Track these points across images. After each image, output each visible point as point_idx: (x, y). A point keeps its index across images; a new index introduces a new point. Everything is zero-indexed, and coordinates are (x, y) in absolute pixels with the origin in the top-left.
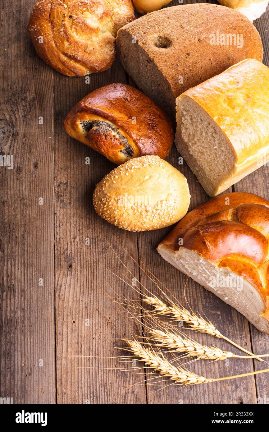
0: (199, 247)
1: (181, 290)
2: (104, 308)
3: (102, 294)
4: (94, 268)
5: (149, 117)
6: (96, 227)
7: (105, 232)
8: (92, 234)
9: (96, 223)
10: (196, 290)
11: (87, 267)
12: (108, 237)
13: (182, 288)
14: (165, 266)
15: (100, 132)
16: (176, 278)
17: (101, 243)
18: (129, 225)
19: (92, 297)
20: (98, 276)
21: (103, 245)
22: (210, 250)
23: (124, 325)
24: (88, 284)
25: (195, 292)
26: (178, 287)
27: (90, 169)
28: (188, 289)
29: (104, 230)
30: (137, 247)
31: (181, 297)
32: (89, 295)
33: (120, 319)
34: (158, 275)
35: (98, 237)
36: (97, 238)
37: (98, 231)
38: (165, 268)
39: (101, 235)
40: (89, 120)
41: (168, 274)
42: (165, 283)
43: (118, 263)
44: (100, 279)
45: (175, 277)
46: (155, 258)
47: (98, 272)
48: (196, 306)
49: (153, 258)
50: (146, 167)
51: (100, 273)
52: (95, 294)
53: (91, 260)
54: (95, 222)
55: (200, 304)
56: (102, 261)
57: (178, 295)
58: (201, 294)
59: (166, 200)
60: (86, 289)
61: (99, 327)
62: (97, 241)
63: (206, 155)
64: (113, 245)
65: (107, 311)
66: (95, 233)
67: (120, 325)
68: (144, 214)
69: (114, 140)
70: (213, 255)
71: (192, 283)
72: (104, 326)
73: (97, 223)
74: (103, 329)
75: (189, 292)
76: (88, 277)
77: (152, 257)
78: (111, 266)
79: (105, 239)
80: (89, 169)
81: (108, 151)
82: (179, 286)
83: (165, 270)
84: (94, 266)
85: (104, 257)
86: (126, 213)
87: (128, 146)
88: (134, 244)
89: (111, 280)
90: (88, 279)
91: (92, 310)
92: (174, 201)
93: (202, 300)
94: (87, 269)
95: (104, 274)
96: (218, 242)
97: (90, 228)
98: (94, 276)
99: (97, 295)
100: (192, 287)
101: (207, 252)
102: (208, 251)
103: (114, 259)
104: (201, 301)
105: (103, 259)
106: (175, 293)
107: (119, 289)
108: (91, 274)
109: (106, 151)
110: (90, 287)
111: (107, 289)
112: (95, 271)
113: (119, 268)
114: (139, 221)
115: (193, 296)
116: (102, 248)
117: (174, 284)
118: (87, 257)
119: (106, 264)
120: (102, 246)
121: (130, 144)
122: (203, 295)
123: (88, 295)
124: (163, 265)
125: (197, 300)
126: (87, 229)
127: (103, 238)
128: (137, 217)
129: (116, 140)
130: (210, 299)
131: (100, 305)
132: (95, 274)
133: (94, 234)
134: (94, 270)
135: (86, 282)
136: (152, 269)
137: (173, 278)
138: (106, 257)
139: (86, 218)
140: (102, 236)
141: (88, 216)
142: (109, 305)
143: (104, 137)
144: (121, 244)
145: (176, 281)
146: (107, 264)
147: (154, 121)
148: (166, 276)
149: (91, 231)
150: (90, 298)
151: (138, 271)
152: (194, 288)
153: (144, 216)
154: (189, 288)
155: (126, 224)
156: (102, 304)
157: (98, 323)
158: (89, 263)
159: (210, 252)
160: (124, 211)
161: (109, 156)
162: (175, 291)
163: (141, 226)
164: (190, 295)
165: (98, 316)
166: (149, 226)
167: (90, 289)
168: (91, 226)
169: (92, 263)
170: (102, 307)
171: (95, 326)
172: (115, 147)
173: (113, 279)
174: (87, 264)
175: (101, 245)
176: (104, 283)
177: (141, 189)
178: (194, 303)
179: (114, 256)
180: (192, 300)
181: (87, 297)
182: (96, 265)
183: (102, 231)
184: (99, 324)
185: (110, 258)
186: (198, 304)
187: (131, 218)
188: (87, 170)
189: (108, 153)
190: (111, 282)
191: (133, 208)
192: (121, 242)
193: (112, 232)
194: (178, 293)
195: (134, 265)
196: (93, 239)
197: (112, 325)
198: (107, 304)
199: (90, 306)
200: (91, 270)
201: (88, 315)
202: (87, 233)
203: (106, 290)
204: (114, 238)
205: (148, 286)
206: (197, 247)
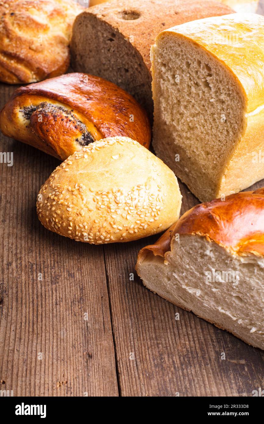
0: (203, 226)
1: (178, 332)
2: (55, 361)
3: (51, 340)
4: (37, 305)
5: (115, 99)
6: (41, 250)
7: (56, 256)
8: (36, 258)
9: (41, 245)
10: (203, 332)
11: (28, 302)
12: (60, 262)
13: (180, 328)
14: (150, 299)
15: (46, 112)
16: (169, 315)
17: (49, 270)
18: (91, 229)
19: (35, 344)
20: (44, 315)
21: (53, 273)
22: (222, 227)
23: (88, 386)
24: (27, 326)
25: (201, 334)
26: (173, 327)
27: (34, 181)
28: (189, 329)
29: (54, 253)
30: (105, 275)
31: (180, 342)
32: (30, 342)
33: (80, 377)
34: (141, 312)
35: (44, 262)
36: (44, 264)
37: (46, 254)
38: (150, 301)
39: (49, 260)
40: (31, 104)
41: (156, 310)
42: (152, 322)
43: (76, 296)
44: (47, 319)
45: (167, 313)
46: (134, 288)
47: (44, 309)
48: (205, 353)
49: (131, 289)
50: (114, 144)
51: (47, 310)
52: (39, 341)
53: (33, 293)
54: (40, 243)
55: (211, 350)
56: (50, 295)
57: (175, 338)
58: (211, 337)
59: (146, 185)
60: (25, 333)
61: (46, 389)
62: (44, 268)
63: (198, 127)
64: (69, 272)
65: (59, 365)
66: (40, 258)
67: (81, 386)
68: (113, 206)
69: (67, 122)
70: (228, 235)
71: (194, 321)
72: (54, 388)
73: (43, 245)
74: (53, 392)
75: (192, 334)
76: (28, 316)
77: (130, 287)
78: (66, 301)
79: (56, 265)
80: (32, 181)
81: (59, 139)
82: (176, 326)
83: (151, 304)
84: (38, 301)
85: (54, 289)
86: (85, 209)
87: (86, 133)
88: (100, 271)
89: (65, 320)
90: (27, 318)
91: (33, 364)
92: (158, 189)
93: (213, 345)
94: (28, 305)
95: (55, 312)
96: (232, 214)
97: (32, 251)
98: (37, 315)
99: (43, 342)
100: (195, 326)
101: (218, 231)
102: (218, 229)
103: (70, 292)
104: (212, 347)
105: (52, 292)
106: (169, 336)
107: (79, 332)
108: (33, 312)
109: (56, 140)
110: (31, 330)
111: (59, 333)
112: (40, 308)
113: (77, 303)
114: (106, 220)
115: (199, 340)
116: (51, 277)
117: (167, 324)
118: (27, 289)
119: (56, 298)
120: (51, 274)
121: (89, 131)
122: (214, 338)
123: (28, 341)
124: (148, 298)
125: (206, 345)
126: (28, 253)
127: (52, 264)
128: (103, 213)
129: (69, 122)
130: (226, 342)
131: (47, 357)
132: (40, 311)
133: (38, 259)
134: (37, 307)
135: (25, 324)
136: (131, 303)
137: (164, 315)
138: (58, 289)
139: (26, 239)
140: (51, 261)
141: (30, 236)
142: (62, 356)
143: (51, 118)
144: (81, 270)
145: (170, 319)
146: (58, 298)
147: (122, 104)
148: (152, 313)
149: (34, 255)
150: (32, 347)
151: (108, 306)
152: (199, 327)
153: (113, 211)
154: (191, 328)
155: (86, 227)
156: (51, 355)
157: (44, 384)
158: (31, 296)
159: (221, 230)
160: (82, 206)
161: (59, 147)
162: (169, 333)
163: (109, 228)
164: (193, 338)
165: (45, 372)
166: (121, 228)
167: (31, 333)
168: (34, 248)
169: (35, 297)
170: (51, 360)
171: (40, 387)
172: (68, 132)
173: (68, 318)
174: (28, 298)
175: (49, 273)
176: (55, 324)
177: (107, 172)
178: (202, 349)
179: (70, 288)
180: (197, 345)
181: (26, 345)
182: (42, 300)
183: (50, 254)
184: (46, 386)
185: (64, 289)
186: (207, 350)
187: (94, 215)
188: (30, 182)
189: (58, 142)
190: (65, 323)
191: (95, 200)
192: (81, 268)
193: (67, 256)
194: (175, 335)
195: (102, 299)
196: (37, 264)
197: (67, 386)
198: (59, 355)
199: (31, 359)
200: (33, 306)
201: (28, 372)
202: (28, 258)
203: (57, 334)
204: (70, 263)
205: (125, 327)
206: (200, 226)
